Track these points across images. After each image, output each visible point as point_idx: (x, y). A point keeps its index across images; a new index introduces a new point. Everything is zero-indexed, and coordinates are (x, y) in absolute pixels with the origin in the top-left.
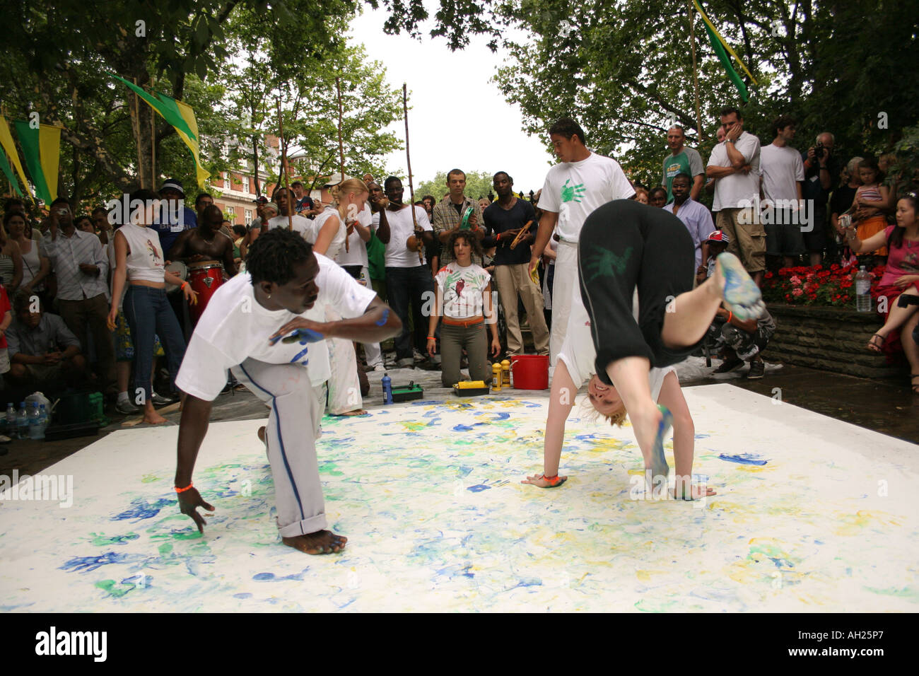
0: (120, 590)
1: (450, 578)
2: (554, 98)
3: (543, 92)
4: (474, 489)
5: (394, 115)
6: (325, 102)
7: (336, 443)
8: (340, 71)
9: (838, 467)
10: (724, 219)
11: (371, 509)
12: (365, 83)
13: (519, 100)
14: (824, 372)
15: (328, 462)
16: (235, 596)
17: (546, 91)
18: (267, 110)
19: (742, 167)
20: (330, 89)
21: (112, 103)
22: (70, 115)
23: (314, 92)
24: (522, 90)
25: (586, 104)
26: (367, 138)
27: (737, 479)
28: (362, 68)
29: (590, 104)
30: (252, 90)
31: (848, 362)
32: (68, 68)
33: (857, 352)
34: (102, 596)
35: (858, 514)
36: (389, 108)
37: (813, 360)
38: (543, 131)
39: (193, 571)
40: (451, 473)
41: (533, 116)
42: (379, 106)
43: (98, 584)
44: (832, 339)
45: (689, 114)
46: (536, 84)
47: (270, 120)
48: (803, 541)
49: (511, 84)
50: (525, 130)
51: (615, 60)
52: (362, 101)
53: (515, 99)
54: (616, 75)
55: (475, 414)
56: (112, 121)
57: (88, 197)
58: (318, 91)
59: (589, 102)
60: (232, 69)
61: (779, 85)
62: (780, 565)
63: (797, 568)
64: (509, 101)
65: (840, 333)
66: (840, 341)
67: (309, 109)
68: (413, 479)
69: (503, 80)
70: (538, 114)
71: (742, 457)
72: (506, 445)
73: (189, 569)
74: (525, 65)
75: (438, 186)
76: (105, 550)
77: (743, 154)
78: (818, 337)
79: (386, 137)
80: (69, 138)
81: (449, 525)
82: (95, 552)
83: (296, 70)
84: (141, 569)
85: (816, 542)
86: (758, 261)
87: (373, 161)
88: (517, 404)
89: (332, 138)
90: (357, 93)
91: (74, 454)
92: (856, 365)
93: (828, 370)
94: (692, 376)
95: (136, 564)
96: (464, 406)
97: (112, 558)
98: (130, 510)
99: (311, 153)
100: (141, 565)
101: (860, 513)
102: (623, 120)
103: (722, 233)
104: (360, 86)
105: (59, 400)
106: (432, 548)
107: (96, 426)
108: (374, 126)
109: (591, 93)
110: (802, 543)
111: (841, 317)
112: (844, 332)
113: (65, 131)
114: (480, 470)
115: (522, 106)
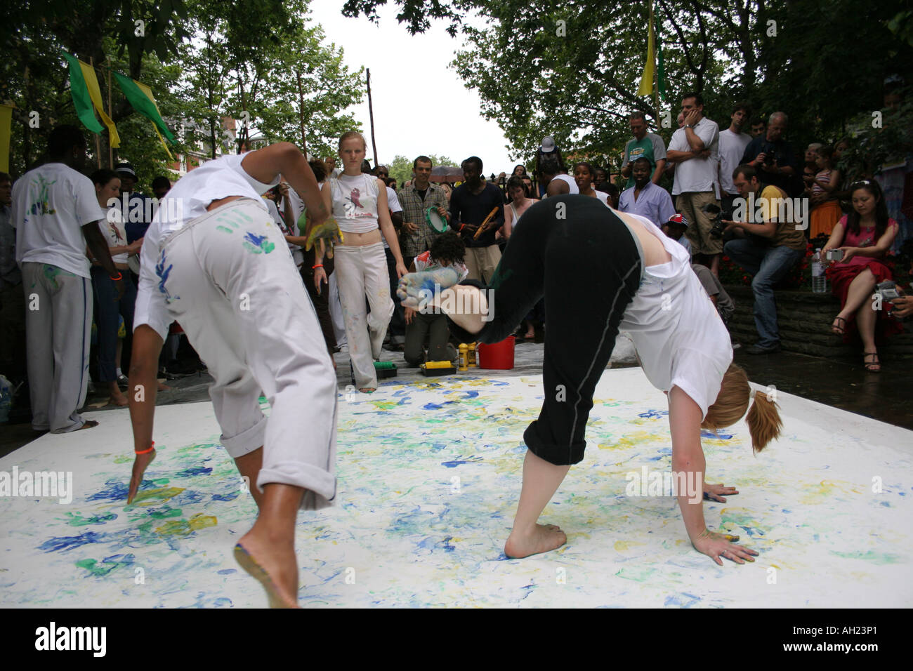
0: (102, 569)
1: (432, 551)
2: (512, 83)
3: (501, 77)
4: (450, 464)
5: (353, 98)
6: (283, 84)
8: (299, 54)
9: (800, 441)
10: (684, 203)
11: (347, 486)
12: (324, 66)
13: (478, 85)
16: (220, 572)
17: (504, 76)
18: (224, 92)
19: (701, 152)
20: (289, 72)
21: (64, 83)
22: (20, 93)
23: (272, 74)
24: (481, 76)
25: (544, 89)
26: (325, 121)
28: (320, 51)
29: (548, 90)
30: (209, 71)
31: (804, 342)
32: (19, 46)
33: (812, 331)
34: (84, 575)
35: (821, 484)
36: (348, 90)
38: (501, 116)
39: (175, 547)
40: (425, 449)
41: (491, 101)
42: (337, 89)
43: (79, 563)
44: (787, 319)
45: (645, 101)
46: (495, 69)
47: (228, 102)
48: (772, 510)
49: (470, 69)
50: (483, 114)
51: (572, 45)
52: (320, 84)
53: (473, 84)
54: (573, 60)
55: (444, 393)
56: (65, 101)
58: (276, 72)
59: (547, 87)
60: (189, 49)
61: (731, 73)
62: (752, 533)
63: (768, 535)
64: (468, 86)
65: (797, 313)
66: (797, 322)
67: (266, 91)
68: (387, 456)
69: (462, 64)
70: (496, 99)
72: (476, 423)
73: (170, 545)
74: (484, 50)
75: (396, 169)
76: (82, 530)
77: (702, 139)
79: (344, 119)
81: (425, 499)
82: (73, 532)
83: (254, 52)
84: (122, 548)
85: (784, 511)
86: (716, 243)
87: (331, 144)
88: (485, 383)
89: (291, 121)
90: (315, 76)
91: (41, 437)
92: (811, 344)
95: (116, 543)
96: (432, 385)
97: (91, 538)
98: (105, 490)
99: (269, 136)
100: (121, 543)
101: (824, 483)
102: (581, 105)
103: (682, 216)
104: (318, 68)
106: (410, 521)
108: (332, 109)
109: (549, 79)
110: (770, 512)
111: (797, 298)
112: (801, 313)
114: (454, 446)
115: (480, 91)
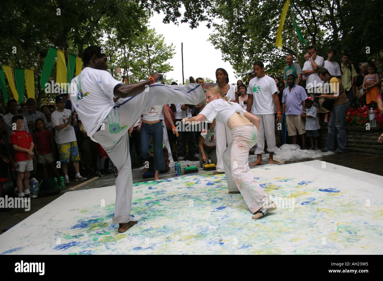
1: (214, 245)
2: (234, 45)
3: (230, 43)
4: (219, 209)
5: (169, 57)
6: (140, 53)
7: (159, 193)
8: (146, 40)
9: (369, 192)
11: (178, 219)
12: (156, 44)
13: (220, 47)
14: (357, 153)
15: (156, 200)
17: (231, 43)
18: (116, 58)
19: (317, 70)
20: (142, 47)
22: (36, 64)
23: (135, 49)
24: (221, 43)
25: (248, 47)
26: (158, 67)
27: (328, 198)
28: (154, 38)
29: (250, 47)
30: (110, 50)
31: (368, 148)
32: (35, 45)
35: (381, 211)
36: (166, 54)
37: (353, 148)
38: (231, 60)
39: (108, 247)
40: (208, 203)
41: (226, 54)
42: (162, 53)
44: (360, 139)
45: (291, 49)
46: (227, 40)
47: (118, 62)
48: (359, 223)
49: (217, 41)
50: (223, 60)
51: (259, 29)
52: (155, 51)
53: (218, 47)
54: (260, 34)
57: (44, 97)
58: (137, 48)
59: (249, 46)
60: (101, 41)
61: (328, 35)
62: (351, 233)
63: (358, 234)
64: (216, 48)
66: (364, 140)
67: (133, 56)
69: (213, 39)
70: (228, 53)
71: (328, 190)
73: (106, 247)
74: (222, 33)
77: (318, 64)
78: (354, 139)
79: (165, 65)
80: (37, 74)
81: (210, 223)
82: (67, 242)
83: (128, 40)
84: (86, 248)
85: (364, 223)
89: (144, 68)
90: (153, 48)
91: (51, 203)
92: (371, 149)
93: (359, 152)
94: (302, 158)
95: (84, 246)
97: (74, 244)
98: (78, 224)
99: (135, 74)
100: (86, 246)
102: (264, 53)
103: (311, 98)
104: (154, 45)
105: (42, 181)
106: (205, 233)
107: (58, 190)
108: (160, 61)
109: (250, 43)
113: (35, 71)
114: (220, 201)
115: (221, 50)
